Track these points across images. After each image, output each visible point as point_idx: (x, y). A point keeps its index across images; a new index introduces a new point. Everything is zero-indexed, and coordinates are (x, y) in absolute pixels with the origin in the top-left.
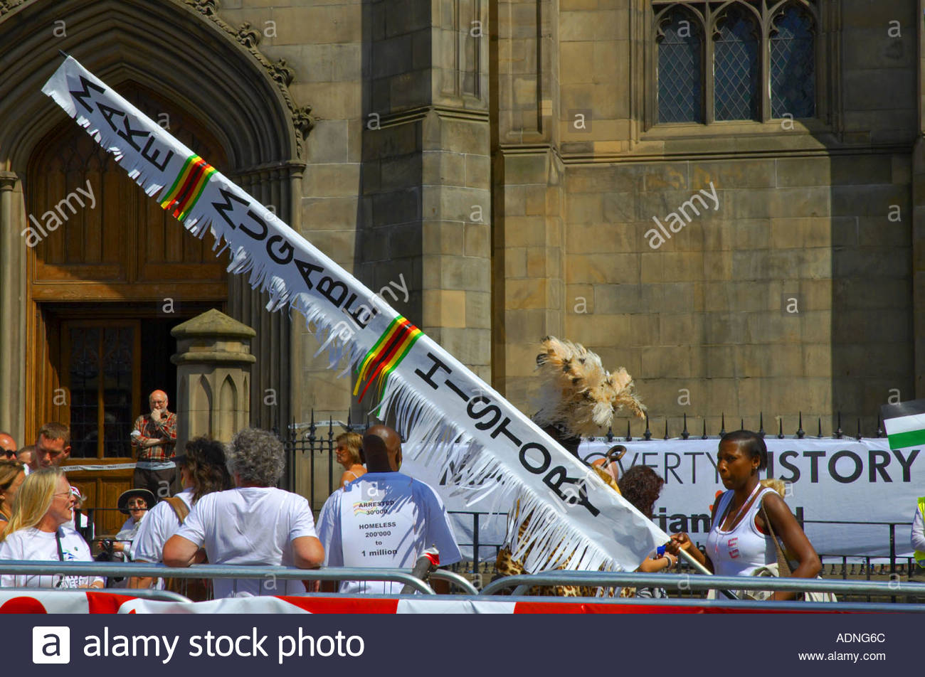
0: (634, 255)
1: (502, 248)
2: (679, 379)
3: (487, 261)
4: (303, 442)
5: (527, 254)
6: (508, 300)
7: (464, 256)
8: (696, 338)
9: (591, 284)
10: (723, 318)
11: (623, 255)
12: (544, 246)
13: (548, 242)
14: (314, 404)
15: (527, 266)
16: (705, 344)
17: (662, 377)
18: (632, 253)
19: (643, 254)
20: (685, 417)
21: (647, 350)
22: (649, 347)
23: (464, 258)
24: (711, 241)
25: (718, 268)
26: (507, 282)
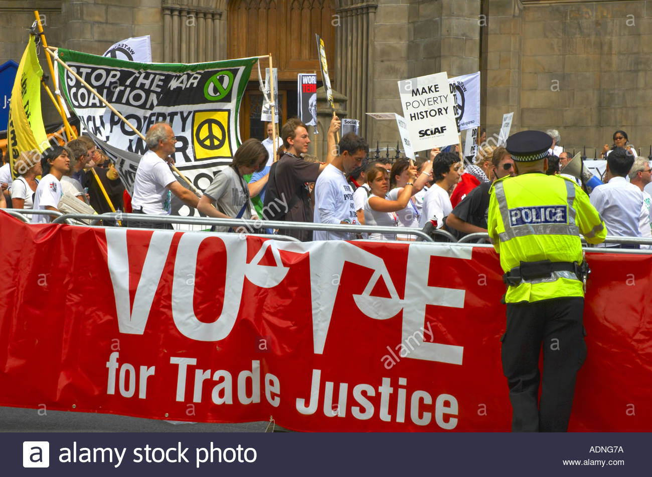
0: (561, 56)
1: (487, 52)
2: (585, 126)
3: (477, 60)
4: (372, 159)
5: (500, 56)
6: (488, 82)
7: (464, 57)
8: (595, 104)
9: (536, 73)
10: (611, 92)
11: (555, 56)
12: (510, 51)
13: (512, 49)
14: (380, 138)
15: (500, 63)
16: (600, 107)
17: (574, 125)
18: (560, 55)
19: (567, 56)
20: (585, 148)
21: (566, 110)
22: (568, 108)
23: (464, 58)
24: (606, 48)
25: (609, 64)
26: (488, 71)
